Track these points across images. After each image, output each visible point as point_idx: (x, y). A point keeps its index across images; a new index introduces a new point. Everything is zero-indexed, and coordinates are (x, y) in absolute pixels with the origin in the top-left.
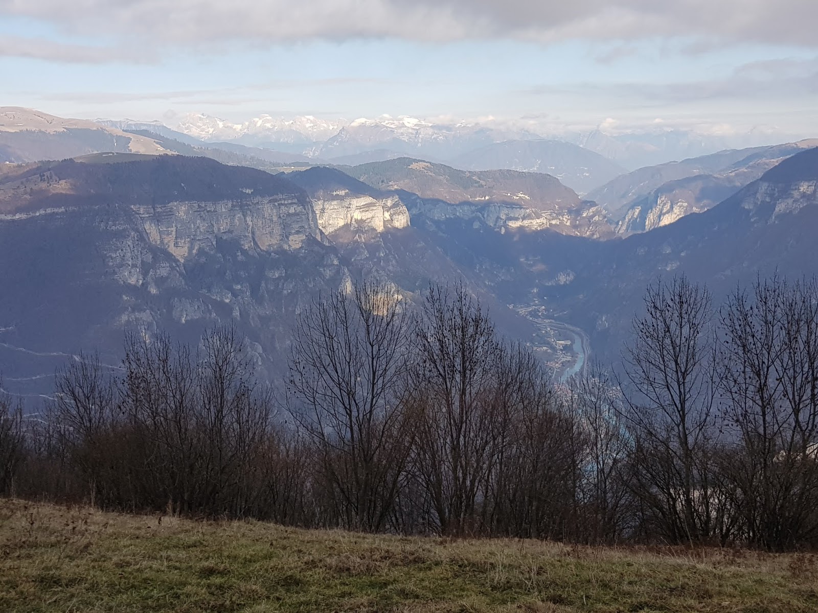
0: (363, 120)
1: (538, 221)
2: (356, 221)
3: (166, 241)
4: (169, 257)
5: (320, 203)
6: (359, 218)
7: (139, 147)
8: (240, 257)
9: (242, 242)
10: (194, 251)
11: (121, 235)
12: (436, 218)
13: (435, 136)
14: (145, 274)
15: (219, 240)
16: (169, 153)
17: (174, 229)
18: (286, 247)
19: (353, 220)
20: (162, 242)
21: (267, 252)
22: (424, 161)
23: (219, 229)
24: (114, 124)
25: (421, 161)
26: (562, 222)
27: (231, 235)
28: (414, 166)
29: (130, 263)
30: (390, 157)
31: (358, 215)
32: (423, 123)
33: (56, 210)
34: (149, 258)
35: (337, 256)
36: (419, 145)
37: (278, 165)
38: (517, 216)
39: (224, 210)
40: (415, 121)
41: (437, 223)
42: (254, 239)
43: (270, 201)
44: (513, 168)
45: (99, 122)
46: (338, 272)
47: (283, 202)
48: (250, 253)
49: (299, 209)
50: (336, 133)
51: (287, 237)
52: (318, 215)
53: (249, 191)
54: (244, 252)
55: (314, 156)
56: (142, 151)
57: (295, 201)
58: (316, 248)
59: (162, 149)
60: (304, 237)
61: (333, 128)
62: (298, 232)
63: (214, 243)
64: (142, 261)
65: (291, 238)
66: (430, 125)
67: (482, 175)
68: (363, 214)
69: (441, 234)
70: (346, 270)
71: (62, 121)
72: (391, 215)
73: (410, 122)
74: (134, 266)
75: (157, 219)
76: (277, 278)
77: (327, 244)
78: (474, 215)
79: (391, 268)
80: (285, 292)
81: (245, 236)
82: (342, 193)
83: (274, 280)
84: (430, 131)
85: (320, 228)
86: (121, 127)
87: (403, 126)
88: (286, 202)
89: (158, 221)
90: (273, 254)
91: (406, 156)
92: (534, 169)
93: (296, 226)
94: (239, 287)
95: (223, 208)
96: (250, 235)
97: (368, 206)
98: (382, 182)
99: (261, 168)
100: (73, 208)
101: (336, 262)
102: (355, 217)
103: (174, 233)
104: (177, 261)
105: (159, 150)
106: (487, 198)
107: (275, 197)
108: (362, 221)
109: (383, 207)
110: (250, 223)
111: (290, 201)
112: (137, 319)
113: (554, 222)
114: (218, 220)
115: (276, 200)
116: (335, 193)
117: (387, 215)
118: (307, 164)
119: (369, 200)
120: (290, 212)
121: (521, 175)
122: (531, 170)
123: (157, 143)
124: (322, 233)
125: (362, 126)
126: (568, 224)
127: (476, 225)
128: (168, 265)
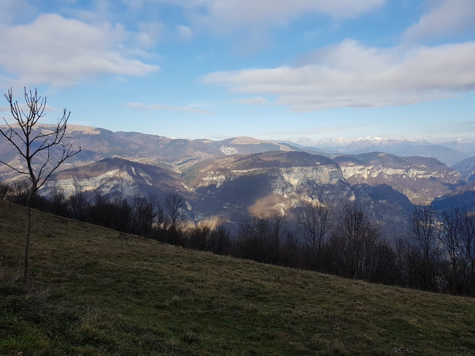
0: (361, 138)
1: (430, 176)
2: (357, 174)
3: (290, 180)
4: (291, 186)
5: (344, 167)
6: (358, 173)
7: (283, 149)
8: (315, 186)
9: (316, 181)
10: (299, 184)
11: (276, 178)
12: (388, 174)
13: (388, 144)
14: (283, 191)
15: (308, 180)
16: (292, 150)
17: (293, 176)
18: (331, 183)
19: (356, 174)
20: (289, 181)
21: (325, 185)
22: (384, 153)
23: (308, 176)
24: (275, 141)
25: (383, 153)
26: (440, 176)
27: (312, 178)
28: (380, 155)
29: (278, 187)
30: (371, 151)
31: (358, 172)
32: (384, 139)
33: (256, 169)
34: (284, 186)
35: (349, 187)
36: (382, 147)
37: (329, 154)
38: (421, 174)
39: (310, 170)
40: (380, 138)
41: (389, 176)
42: (320, 180)
43: (326, 167)
44: (420, 156)
45: (271, 141)
46: (350, 192)
47: (330, 167)
48: (318, 185)
49: (336, 170)
50: (350, 143)
51: (332, 180)
52: (343, 172)
53: (318, 163)
54: (317, 184)
55: (342, 151)
56: (284, 150)
57: (335, 167)
58: (342, 184)
59: (290, 149)
60: (338, 180)
61: (349, 141)
62: (336, 178)
63: (306, 181)
64: (282, 187)
65: (333, 180)
66: (387, 140)
67: (407, 158)
68: (360, 172)
69: (390, 180)
70: (353, 192)
71: (260, 141)
72: (371, 173)
73: (378, 139)
74: (280, 188)
75: (288, 172)
76: (328, 194)
77: (346, 182)
78: (403, 173)
79: (370, 192)
80: (330, 199)
81: (317, 179)
82: (352, 164)
83: (326, 194)
84: (387, 142)
85: (344, 176)
86: (277, 142)
87: (376, 140)
88: (332, 167)
89: (288, 173)
90: (326, 185)
91: (376, 151)
92: (429, 156)
93: (335, 176)
94: (314, 196)
95: (310, 169)
96: (319, 178)
97: (362, 169)
98: (368, 160)
99: (323, 156)
100: (262, 169)
101: (349, 189)
102: (357, 173)
103: (293, 177)
104: (293, 187)
105: (290, 150)
106: (409, 167)
107: (328, 165)
108: (360, 174)
109: (367, 170)
110: (319, 174)
111: (333, 167)
112: (280, 206)
113: (437, 176)
114: (308, 173)
115: (328, 167)
116: (349, 164)
117: (369, 173)
118: (340, 154)
119: (362, 167)
120: (333, 171)
121: (423, 158)
122: (427, 156)
123: (289, 147)
124: (344, 178)
125: (361, 140)
126: (443, 177)
127: (404, 177)
128: (290, 188)
